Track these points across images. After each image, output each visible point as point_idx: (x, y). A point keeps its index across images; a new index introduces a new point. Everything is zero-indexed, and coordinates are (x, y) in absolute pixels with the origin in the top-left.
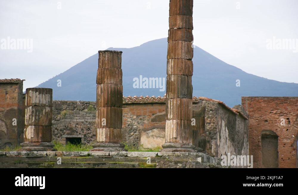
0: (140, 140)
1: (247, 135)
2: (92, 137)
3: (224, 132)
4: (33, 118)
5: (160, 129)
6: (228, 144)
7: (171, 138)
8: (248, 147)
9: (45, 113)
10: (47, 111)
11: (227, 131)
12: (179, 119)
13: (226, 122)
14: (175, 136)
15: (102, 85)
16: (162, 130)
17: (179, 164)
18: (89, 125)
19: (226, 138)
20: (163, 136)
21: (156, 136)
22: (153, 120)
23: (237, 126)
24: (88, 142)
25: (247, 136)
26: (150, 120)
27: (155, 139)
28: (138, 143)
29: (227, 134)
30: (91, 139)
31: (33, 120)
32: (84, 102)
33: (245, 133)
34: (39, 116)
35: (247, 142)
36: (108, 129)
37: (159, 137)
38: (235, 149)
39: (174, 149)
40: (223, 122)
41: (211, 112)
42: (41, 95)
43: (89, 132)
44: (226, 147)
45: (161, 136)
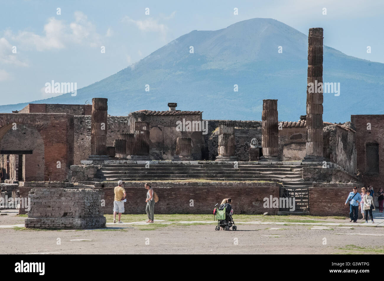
0: (283, 152)
1: (355, 143)
2: (240, 147)
3: (340, 145)
4: (224, 141)
5: (296, 144)
6: (342, 152)
7: (310, 153)
8: (356, 152)
9: (231, 138)
10: (232, 137)
11: (342, 144)
12: (315, 141)
13: (341, 138)
14: (312, 152)
15: (266, 121)
16: (297, 145)
17: (316, 170)
18: (238, 139)
19: (342, 149)
20: (298, 149)
21: (294, 149)
22: (291, 138)
23: (348, 139)
24: (238, 151)
25: (355, 145)
26: (289, 139)
27: (293, 151)
28: (281, 154)
29: (342, 145)
30: (240, 149)
31: (224, 143)
32: (231, 121)
33: (354, 142)
34: (227, 140)
35: (355, 149)
36: (270, 148)
37: (296, 149)
38: (347, 155)
39: (312, 160)
40: (340, 138)
41: (332, 133)
42: (228, 127)
43: (238, 144)
44: (341, 155)
45: (297, 149)
